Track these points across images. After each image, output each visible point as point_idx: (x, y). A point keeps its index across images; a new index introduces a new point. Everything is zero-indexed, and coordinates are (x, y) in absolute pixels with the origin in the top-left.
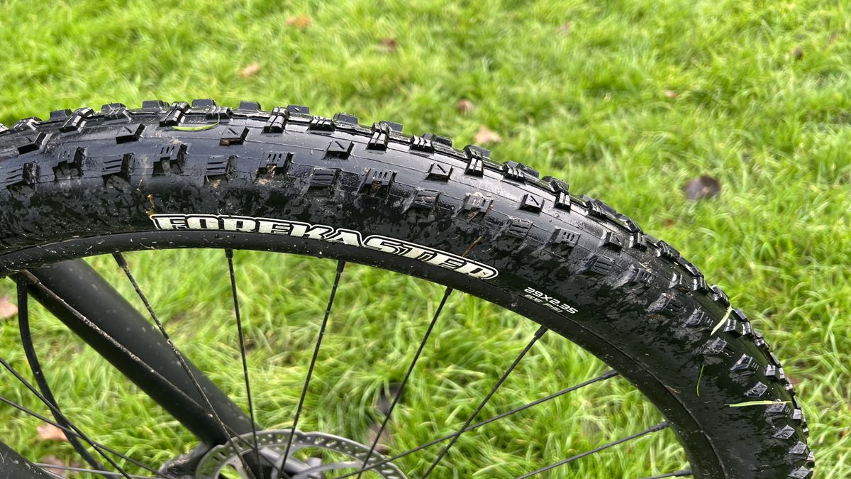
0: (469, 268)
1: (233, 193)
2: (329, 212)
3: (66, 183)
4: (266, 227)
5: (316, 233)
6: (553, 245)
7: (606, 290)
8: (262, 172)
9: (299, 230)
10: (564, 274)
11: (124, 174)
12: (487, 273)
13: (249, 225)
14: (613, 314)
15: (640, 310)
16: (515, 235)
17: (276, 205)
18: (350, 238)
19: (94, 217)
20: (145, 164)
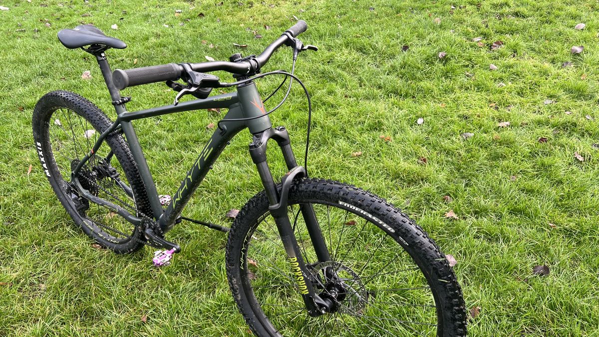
0: (389, 229)
1: (354, 202)
2: (368, 210)
3: (329, 192)
4: (357, 209)
5: (364, 213)
6: (406, 229)
7: (414, 242)
8: (360, 200)
9: (362, 212)
10: (407, 236)
11: (338, 194)
12: (393, 231)
13: (354, 208)
14: (415, 248)
15: (421, 249)
16: (399, 225)
17: (360, 206)
18: (370, 216)
19: (330, 198)
20: (342, 193)
